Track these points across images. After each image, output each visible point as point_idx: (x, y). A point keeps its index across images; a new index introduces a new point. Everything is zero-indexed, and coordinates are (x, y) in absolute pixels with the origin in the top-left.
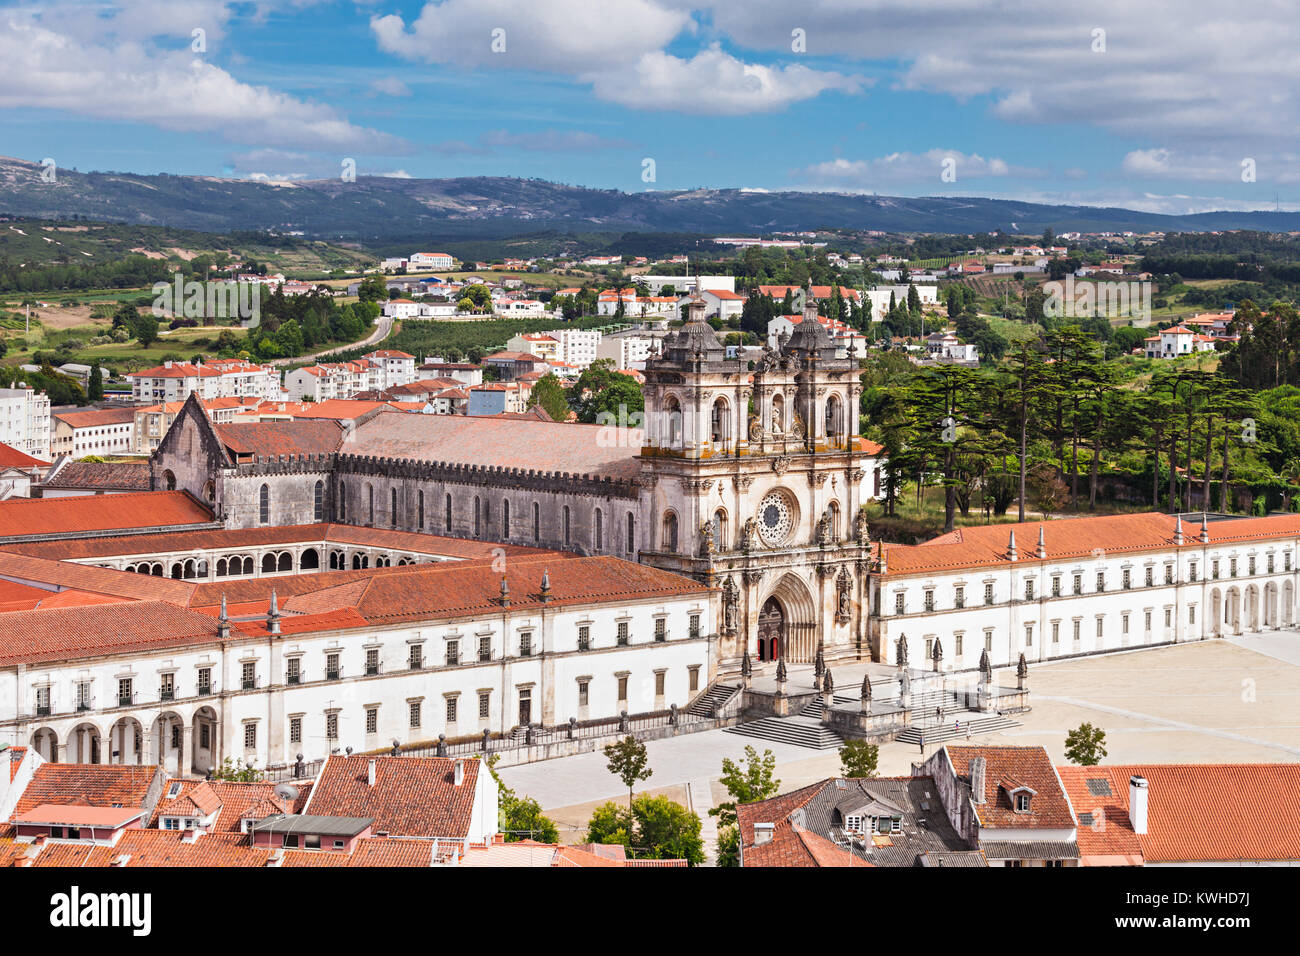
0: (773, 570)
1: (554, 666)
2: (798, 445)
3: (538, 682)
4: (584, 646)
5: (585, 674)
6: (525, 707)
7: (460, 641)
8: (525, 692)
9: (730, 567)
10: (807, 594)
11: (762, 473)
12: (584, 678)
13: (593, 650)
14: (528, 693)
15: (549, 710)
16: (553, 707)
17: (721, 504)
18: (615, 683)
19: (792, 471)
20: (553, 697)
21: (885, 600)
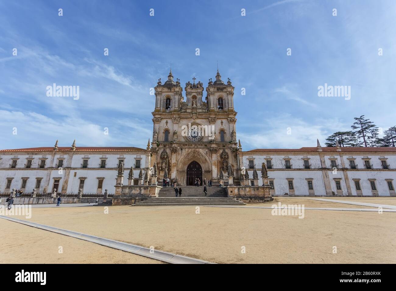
0: (187, 149)
1: (69, 172)
2: (204, 111)
3: (63, 177)
4: (85, 166)
5: (84, 177)
6: (56, 186)
7: (33, 160)
8: (57, 181)
9: (165, 146)
10: (206, 159)
11: (186, 118)
12: (83, 178)
13: (89, 168)
14: (58, 181)
15: (65, 188)
16: (67, 187)
17: (167, 127)
18: (97, 182)
19: (199, 118)
20: (67, 184)
21: (243, 162)
